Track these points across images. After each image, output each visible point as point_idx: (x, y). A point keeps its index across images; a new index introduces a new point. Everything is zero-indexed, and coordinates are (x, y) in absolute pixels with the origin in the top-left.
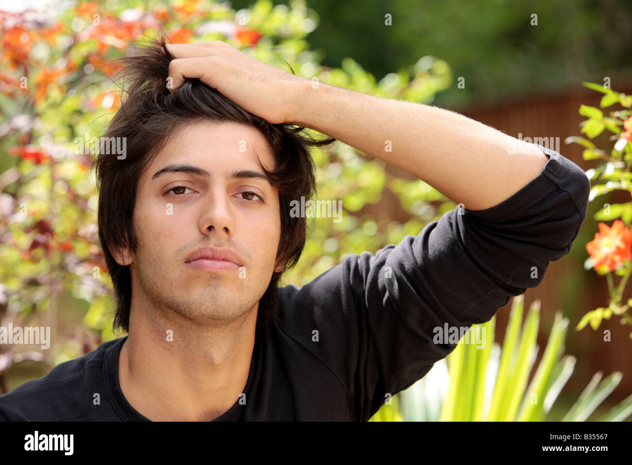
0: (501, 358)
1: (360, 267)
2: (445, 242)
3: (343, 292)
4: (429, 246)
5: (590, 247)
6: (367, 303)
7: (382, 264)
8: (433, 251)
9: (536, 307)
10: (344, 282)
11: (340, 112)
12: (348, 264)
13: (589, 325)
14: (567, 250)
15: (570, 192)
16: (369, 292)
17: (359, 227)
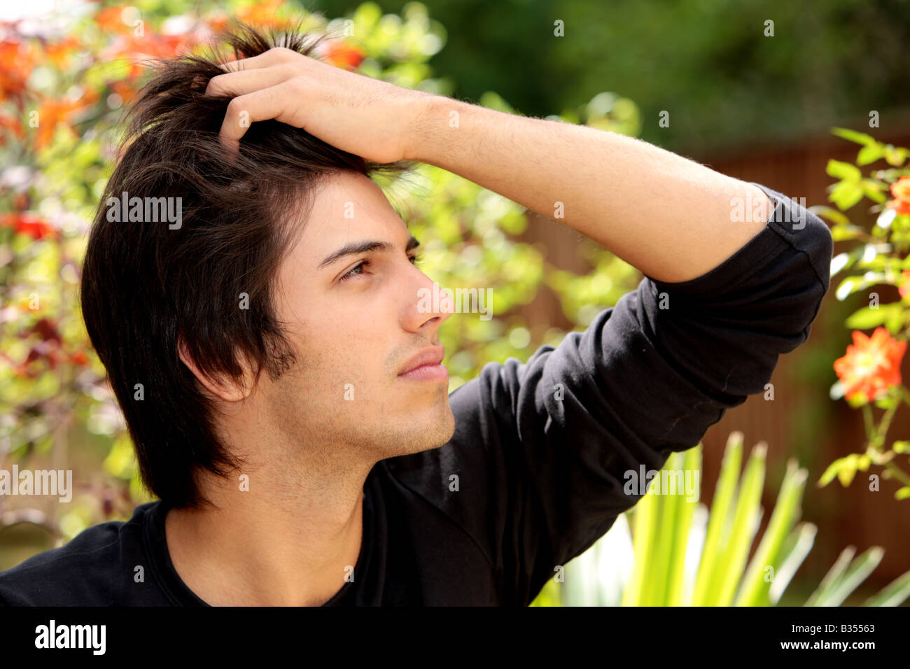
0: (708, 525)
1: (504, 382)
2: (625, 339)
3: (483, 420)
4: (604, 347)
5: (840, 366)
6: (520, 436)
7: (538, 376)
8: (610, 353)
9: (760, 452)
10: (483, 405)
11: (480, 143)
12: (488, 378)
13: (836, 480)
14: (804, 335)
15: (808, 253)
16: (522, 419)
17: (504, 334)
